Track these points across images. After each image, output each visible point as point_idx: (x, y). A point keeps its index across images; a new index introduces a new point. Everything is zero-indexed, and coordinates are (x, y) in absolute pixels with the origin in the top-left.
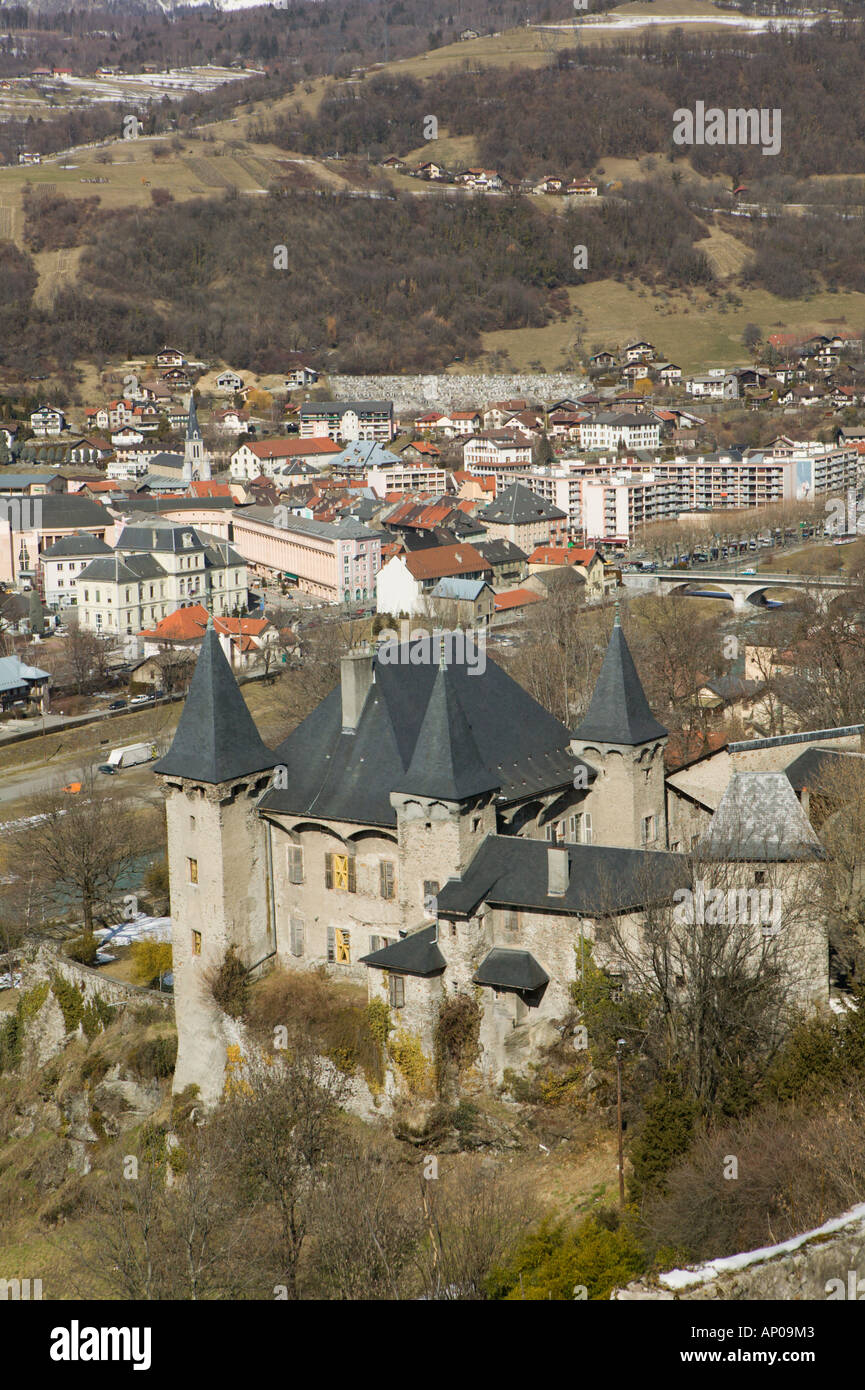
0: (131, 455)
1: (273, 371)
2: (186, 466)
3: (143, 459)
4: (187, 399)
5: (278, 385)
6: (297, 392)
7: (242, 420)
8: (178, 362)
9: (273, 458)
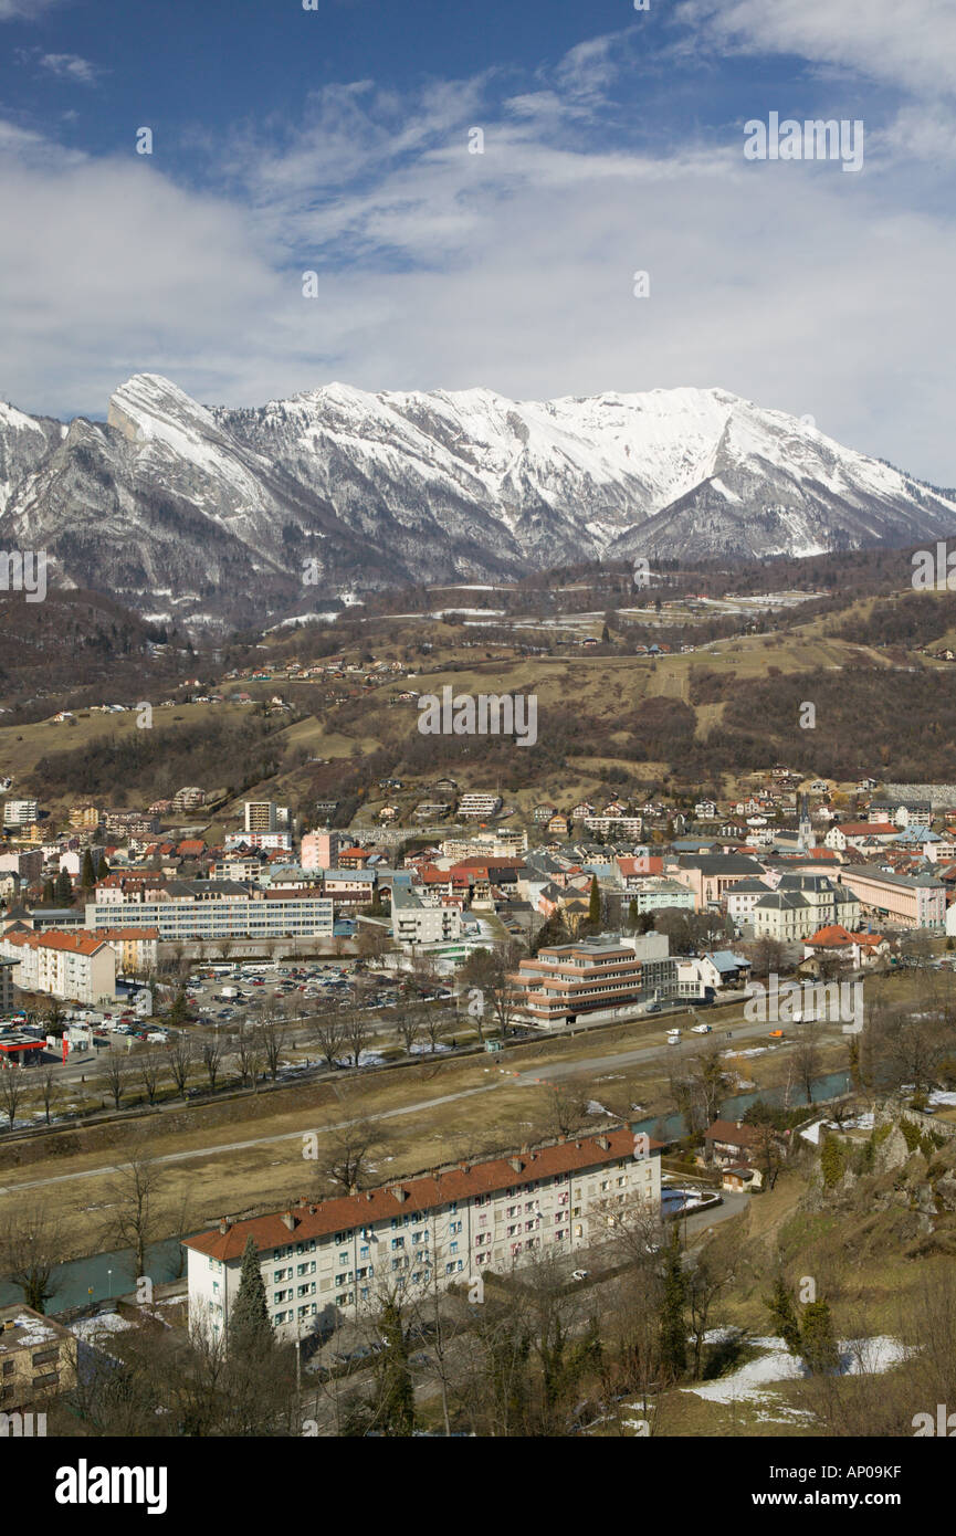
0: (761, 831)
1: (847, 781)
2: (800, 839)
3: (770, 834)
4: (793, 798)
5: (852, 790)
6: (863, 794)
7: (830, 811)
8: (786, 774)
9: (854, 835)
